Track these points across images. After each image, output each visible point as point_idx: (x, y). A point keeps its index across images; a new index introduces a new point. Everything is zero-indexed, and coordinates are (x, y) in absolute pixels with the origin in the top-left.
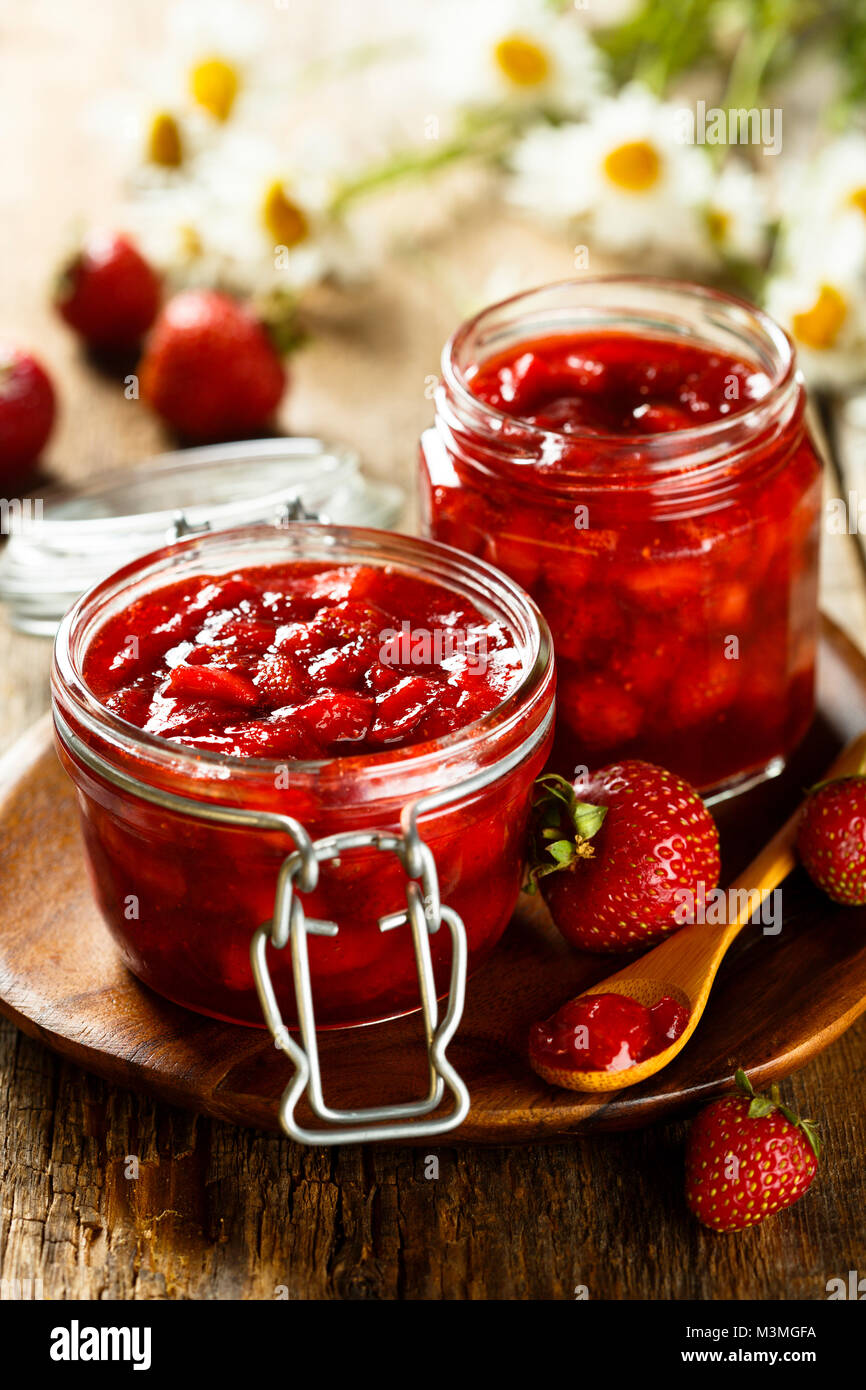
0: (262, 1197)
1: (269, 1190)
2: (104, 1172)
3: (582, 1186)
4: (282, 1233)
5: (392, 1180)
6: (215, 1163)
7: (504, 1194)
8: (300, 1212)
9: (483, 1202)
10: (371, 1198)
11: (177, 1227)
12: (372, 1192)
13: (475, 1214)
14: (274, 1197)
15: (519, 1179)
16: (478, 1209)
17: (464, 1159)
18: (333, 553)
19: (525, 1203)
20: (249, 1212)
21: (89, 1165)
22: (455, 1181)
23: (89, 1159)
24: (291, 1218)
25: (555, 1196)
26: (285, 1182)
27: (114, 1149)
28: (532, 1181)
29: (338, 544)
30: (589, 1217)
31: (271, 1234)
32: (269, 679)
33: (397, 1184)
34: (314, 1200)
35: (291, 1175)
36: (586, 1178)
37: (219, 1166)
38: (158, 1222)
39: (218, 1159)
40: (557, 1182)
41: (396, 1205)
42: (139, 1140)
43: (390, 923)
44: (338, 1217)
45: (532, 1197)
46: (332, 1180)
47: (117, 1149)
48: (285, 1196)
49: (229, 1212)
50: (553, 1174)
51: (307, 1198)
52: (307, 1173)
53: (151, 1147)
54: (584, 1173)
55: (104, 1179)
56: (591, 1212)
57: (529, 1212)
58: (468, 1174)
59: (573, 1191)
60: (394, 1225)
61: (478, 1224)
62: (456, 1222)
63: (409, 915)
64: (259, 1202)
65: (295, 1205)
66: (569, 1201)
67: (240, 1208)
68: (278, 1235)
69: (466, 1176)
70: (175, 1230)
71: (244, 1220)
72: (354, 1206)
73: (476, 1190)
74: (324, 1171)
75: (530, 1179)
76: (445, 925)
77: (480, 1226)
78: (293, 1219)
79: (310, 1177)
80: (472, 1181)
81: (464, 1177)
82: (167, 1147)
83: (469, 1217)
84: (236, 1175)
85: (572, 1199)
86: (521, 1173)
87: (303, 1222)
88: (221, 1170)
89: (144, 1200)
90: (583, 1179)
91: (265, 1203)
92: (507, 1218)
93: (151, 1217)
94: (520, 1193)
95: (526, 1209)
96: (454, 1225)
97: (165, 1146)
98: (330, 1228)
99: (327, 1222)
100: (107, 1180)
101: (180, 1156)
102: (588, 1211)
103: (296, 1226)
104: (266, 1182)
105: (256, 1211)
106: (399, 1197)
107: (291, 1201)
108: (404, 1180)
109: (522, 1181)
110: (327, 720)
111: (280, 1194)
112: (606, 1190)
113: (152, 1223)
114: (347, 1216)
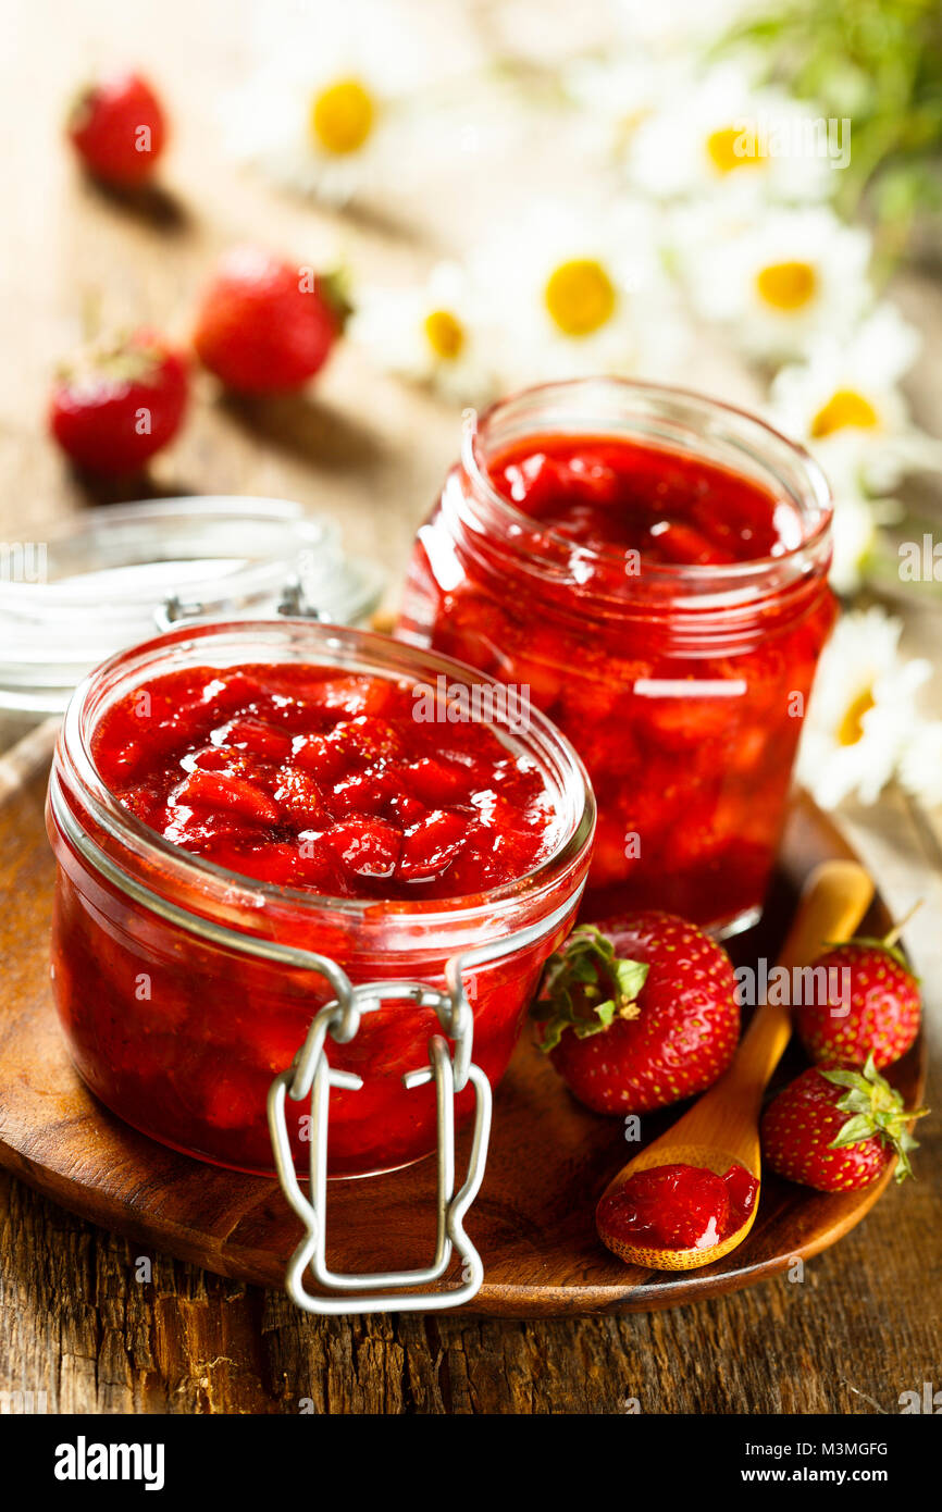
0: (325, 1353)
1: (332, 1345)
2: (152, 1309)
3: (659, 1371)
4: (350, 1395)
5: (458, 1346)
6: (271, 1310)
7: (578, 1371)
8: (365, 1373)
9: (557, 1379)
10: (439, 1363)
11: (233, 1377)
12: (440, 1356)
13: (551, 1391)
14: (338, 1354)
15: (593, 1357)
16: (553, 1386)
17: (533, 1329)
18: (340, 658)
19: (601, 1383)
20: (313, 1367)
21: (137, 1300)
22: (524, 1351)
23: (136, 1292)
24: (358, 1378)
25: (632, 1379)
26: (347, 1337)
27: (161, 1284)
28: (607, 1360)
29: (344, 649)
30: (670, 1405)
31: (339, 1395)
32: (291, 797)
33: (463, 1351)
34: (380, 1361)
35: (353, 1330)
36: (663, 1362)
37: (275, 1314)
38: (212, 1370)
39: (274, 1305)
40: (633, 1363)
41: (465, 1373)
42: (187, 1275)
43: (416, 1079)
44: (406, 1381)
45: (609, 1378)
46: (395, 1340)
47: (165, 1285)
48: (349, 1353)
49: (292, 1366)
50: (628, 1354)
51: (372, 1358)
52: (369, 1330)
53: (201, 1285)
54: (660, 1356)
55: (153, 1317)
56: (672, 1400)
57: (607, 1395)
58: (538, 1346)
59: (651, 1375)
60: (466, 1396)
61: (555, 1402)
62: (531, 1399)
63: (434, 1072)
64: (321, 1358)
65: (360, 1364)
66: (648, 1387)
67: (303, 1364)
68: (346, 1397)
69: (535, 1347)
70: (232, 1380)
71: (309, 1376)
72: (422, 1372)
73: (549, 1365)
74: (386, 1329)
75: (603, 1357)
76: (471, 1085)
77: (558, 1405)
78: (360, 1380)
79: (373, 1334)
80: (542, 1353)
81: (533, 1347)
82: (217, 1287)
83: (544, 1393)
84: (295, 1325)
85: (651, 1384)
86: (594, 1350)
87: (370, 1385)
88: (278, 1317)
89: (196, 1344)
90: (660, 1362)
91: (329, 1360)
92: (584, 1399)
93: (204, 1363)
94: (595, 1372)
95: (603, 1390)
96: (528, 1401)
97: (215, 1285)
98: (398, 1393)
99: (395, 1387)
100: (157, 1318)
101: (231, 1299)
102: (669, 1399)
103: (364, 1388)
104: (327, 1336)
105: (320, 1368)
106: (468, 1365)
107: (355, 1358)
108: (472, 1346)
109: (596, 1359)
110: (355, 850)
111: (344, 1351)
112: (685, 1377)
113: (205, 1370)
114: (416, 1382)
